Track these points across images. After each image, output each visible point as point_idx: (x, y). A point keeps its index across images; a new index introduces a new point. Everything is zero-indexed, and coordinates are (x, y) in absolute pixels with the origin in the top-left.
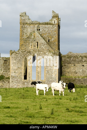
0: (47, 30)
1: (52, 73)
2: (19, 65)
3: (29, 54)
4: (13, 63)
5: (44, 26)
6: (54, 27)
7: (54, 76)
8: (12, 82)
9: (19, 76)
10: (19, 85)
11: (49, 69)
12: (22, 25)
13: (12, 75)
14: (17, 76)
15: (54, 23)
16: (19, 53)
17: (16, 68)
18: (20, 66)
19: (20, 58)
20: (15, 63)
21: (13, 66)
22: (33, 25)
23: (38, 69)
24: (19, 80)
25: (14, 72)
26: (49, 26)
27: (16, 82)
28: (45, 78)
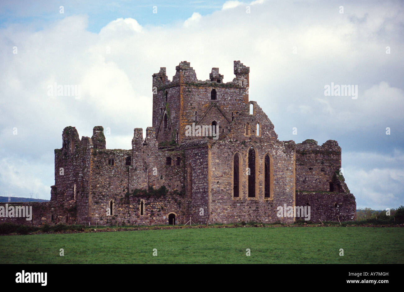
0: (229, 98)
1: (286, 185)
2: (226, 167)
3: (244, 147)
4: (214, 165)
5: (223, 90)
6: (242, 92)
7: (288, 190)
8: (214, 201)
9: (225, 190)
10: (226, 207)
11: (279, 176)
12: (185, 87)
13: (213, 187)
14: (222, 190)
15: (241, 85)
16: (225, 145)
17: (220, 174)
18: (227, 171)
19: (226, 155)
20: (218, 164)
21: (214, 169)
22: (204, 88)
23: (260, 176)
24: (225, 197)
25: (216, 181)
26: (232, 90)
27: (221, 201)
28: (272, 194)
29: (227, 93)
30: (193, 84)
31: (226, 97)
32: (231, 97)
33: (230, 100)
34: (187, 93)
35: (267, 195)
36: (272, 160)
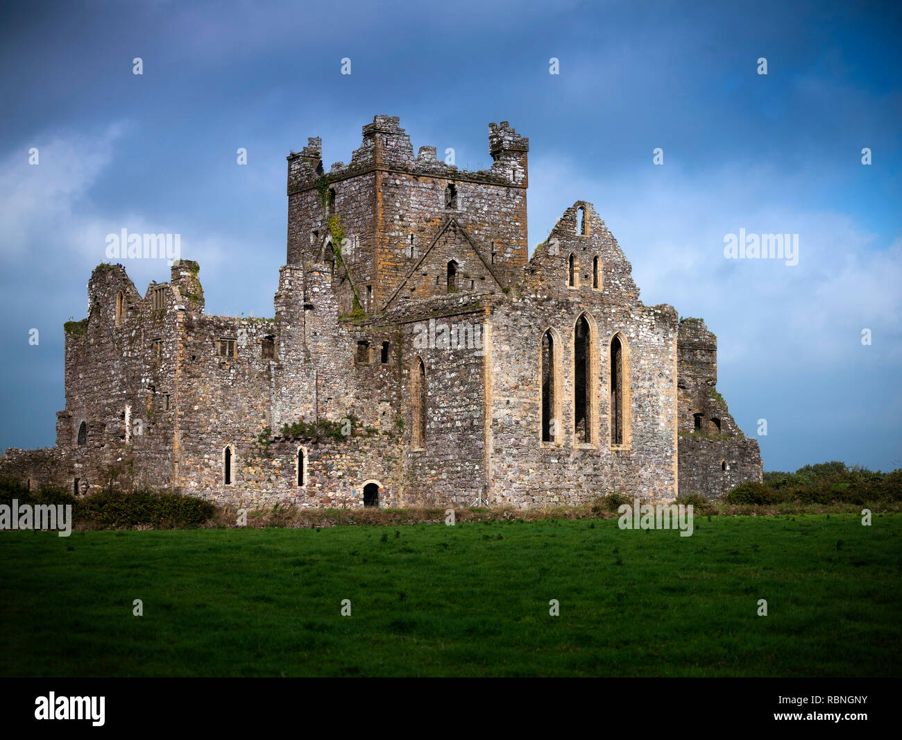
0: (485, 209)
1: (658, 414)
2: (526, 366)
3: (566, 316)
4: (500, 357)
5: (472, 187)
6: (512, 195)
7: (662, 424)
8: (498, 451)
9: (523, 423)
10: (525, 466)
11: (644, 391)
12: (386, 174)
13: (497, 415)
14: (517, 423)
15: (511, 178)
16: (523, 309)
17: (513, 381)
18: (528, 374)
19: (526, 333)
20: (508, 356)
21: (497, 369)
22: (430, 180)
23: (603, 389)
24: (525, 441)
25: (504, 400)
26: (492, 189)
27: (515, 452)
28: (627, 436)
29: (480, 196)
30: (406, 170)
31: (478, 206)
32: (490, 206)
33: (488, 213)
34: (392, 190)
35: (617, 438)
36: (626, 350)
